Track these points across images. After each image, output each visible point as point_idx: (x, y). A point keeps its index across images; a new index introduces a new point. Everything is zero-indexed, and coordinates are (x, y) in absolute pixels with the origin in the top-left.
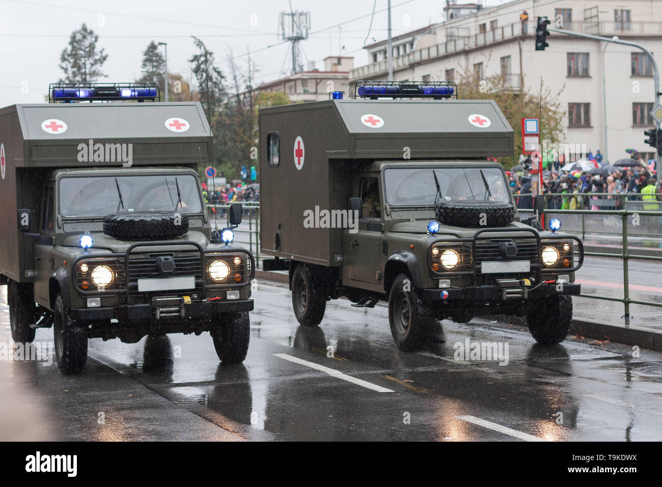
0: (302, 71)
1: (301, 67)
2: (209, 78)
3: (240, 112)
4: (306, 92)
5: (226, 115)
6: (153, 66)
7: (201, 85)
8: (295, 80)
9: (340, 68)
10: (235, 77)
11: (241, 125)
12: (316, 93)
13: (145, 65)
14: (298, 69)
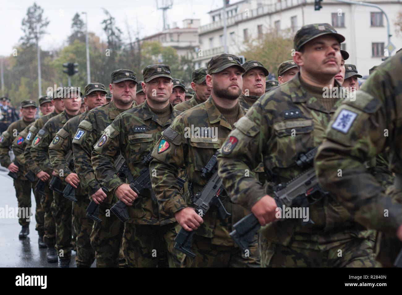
0: (169, 28)
1: (169, 26)
2: (113, 34)
3: (132, 54)
4: (172, 41)
5: (124, 56)
6: (78, 27)
7: (108, 38)
8: (165, 34)
9: (192, 26)
10: (129, 33)
11: (133, 61)
12: (178, 41)
13: (72, 27)
14: (166, 27)
